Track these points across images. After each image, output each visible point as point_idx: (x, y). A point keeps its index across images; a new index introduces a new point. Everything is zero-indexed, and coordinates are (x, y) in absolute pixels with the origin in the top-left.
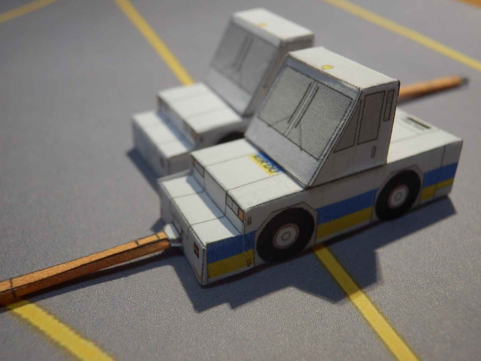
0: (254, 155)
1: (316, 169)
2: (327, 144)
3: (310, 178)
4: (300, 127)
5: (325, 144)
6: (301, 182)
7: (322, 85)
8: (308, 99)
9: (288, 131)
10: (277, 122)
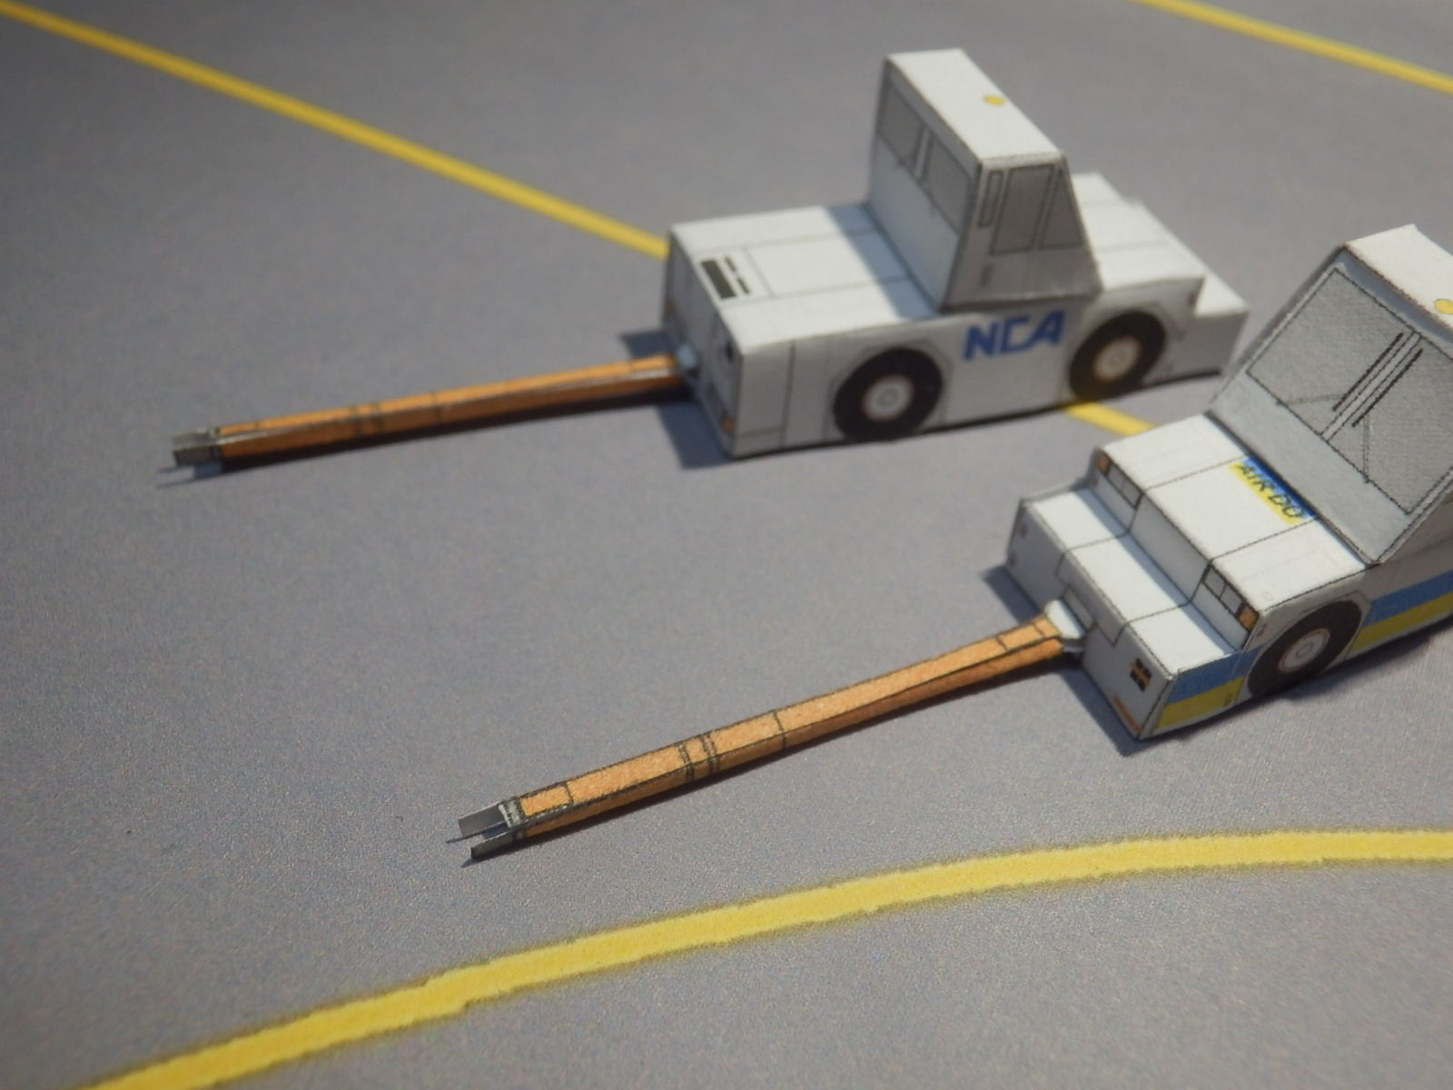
0: (1239, 463)
1: (1400, 531)
2: (1436, 486)
3: (1385, 549)
4: (1367, 428)
5: (1432, 484)
6: (1362, 552)
7: (1431, 347)
8: (1390, 368)
9: (1333, 428)
10: (1301, 401)
